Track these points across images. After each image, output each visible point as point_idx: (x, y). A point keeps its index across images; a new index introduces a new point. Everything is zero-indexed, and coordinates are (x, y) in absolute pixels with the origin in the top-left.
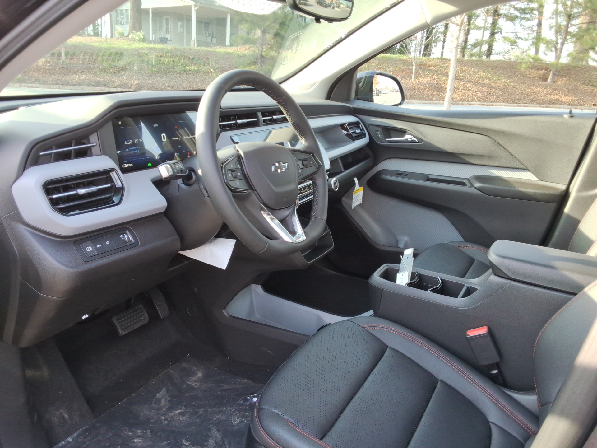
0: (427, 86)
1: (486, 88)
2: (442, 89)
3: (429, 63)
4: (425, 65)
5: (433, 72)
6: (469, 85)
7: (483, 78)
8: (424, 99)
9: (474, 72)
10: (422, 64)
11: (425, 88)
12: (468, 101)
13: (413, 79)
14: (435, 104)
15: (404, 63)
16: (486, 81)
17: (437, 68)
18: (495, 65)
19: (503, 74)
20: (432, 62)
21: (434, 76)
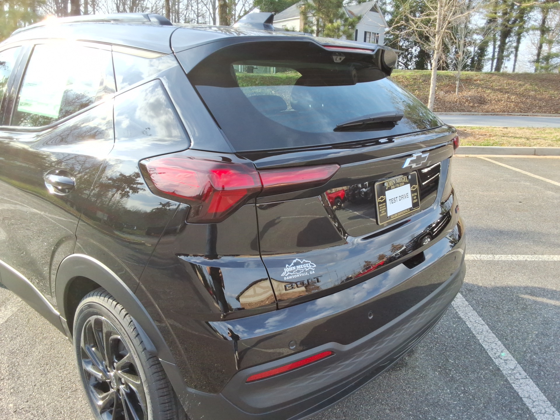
0: (469, 99)
1: (530, 99)
2: (485, 101)
3: (475, 78)
4: (471, 80)
5: (478, 86)
6: (513, 97)
7: (529, 90)
8: (463, 111)
9: (520, 85)
10: (468, 78)
11: (467, 100)
12: (508, 112)
13: (456, 93)
14: (473, 115)
15: (450, 78)
16: (532, 93)
17: (482, 82)
18: (544, 77)
19: (552, 86)
20: (478, 77)
21: (479, 90)
